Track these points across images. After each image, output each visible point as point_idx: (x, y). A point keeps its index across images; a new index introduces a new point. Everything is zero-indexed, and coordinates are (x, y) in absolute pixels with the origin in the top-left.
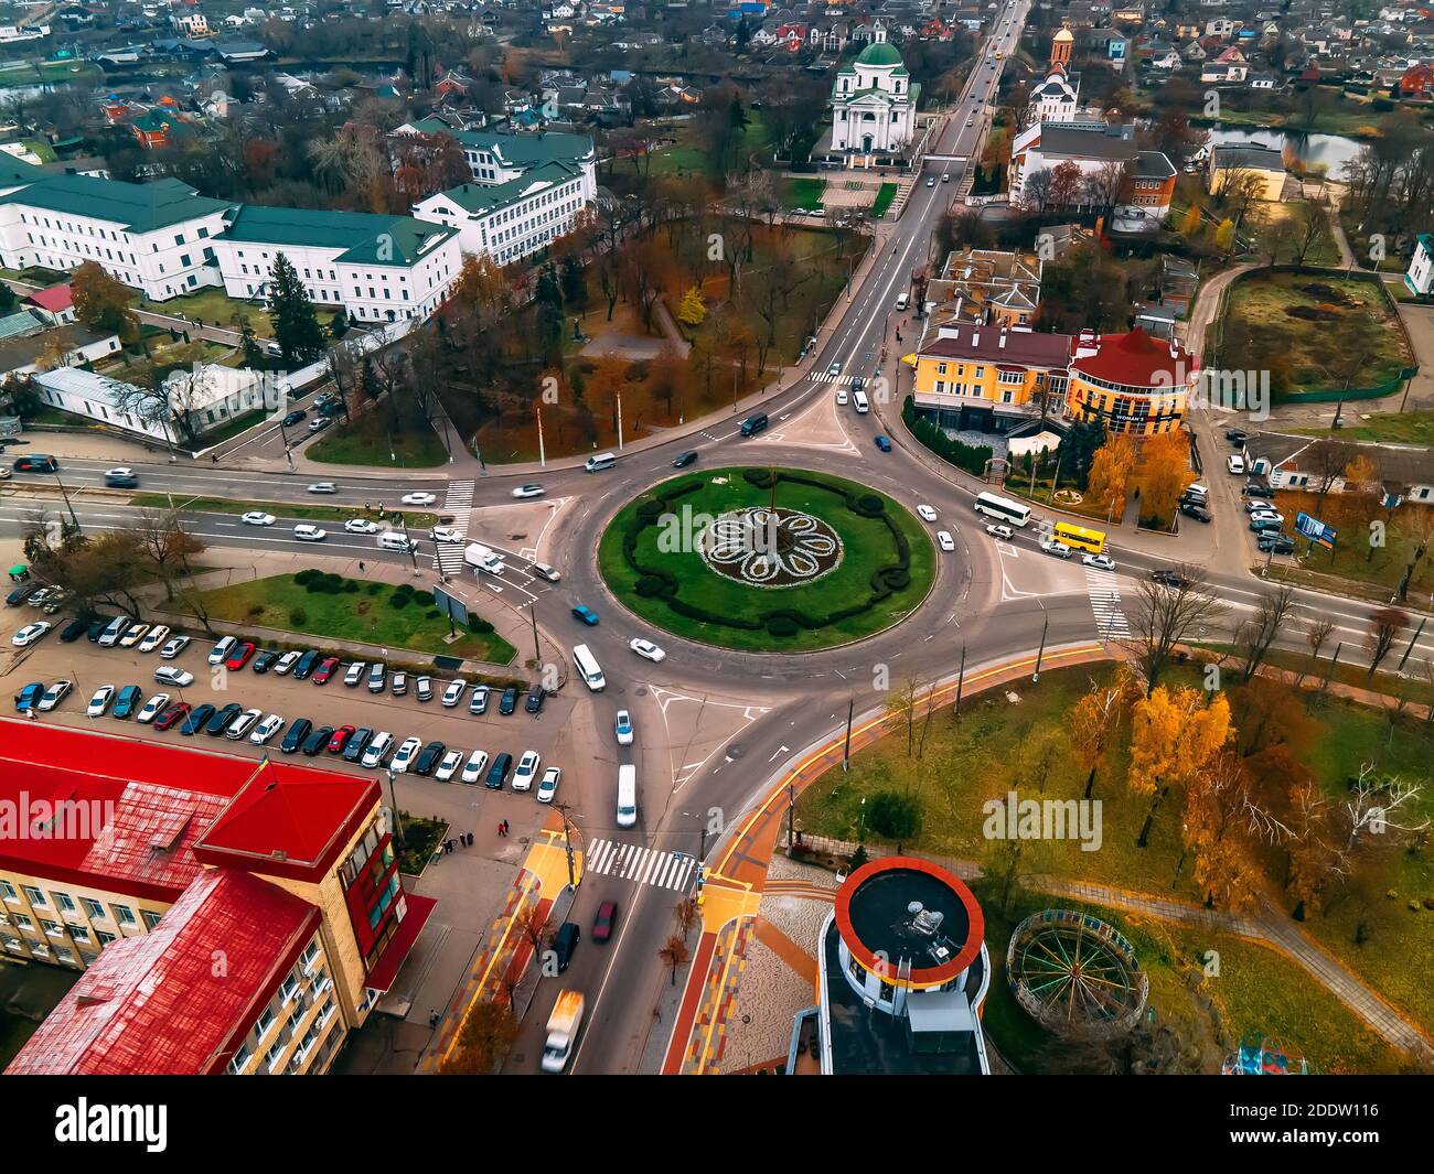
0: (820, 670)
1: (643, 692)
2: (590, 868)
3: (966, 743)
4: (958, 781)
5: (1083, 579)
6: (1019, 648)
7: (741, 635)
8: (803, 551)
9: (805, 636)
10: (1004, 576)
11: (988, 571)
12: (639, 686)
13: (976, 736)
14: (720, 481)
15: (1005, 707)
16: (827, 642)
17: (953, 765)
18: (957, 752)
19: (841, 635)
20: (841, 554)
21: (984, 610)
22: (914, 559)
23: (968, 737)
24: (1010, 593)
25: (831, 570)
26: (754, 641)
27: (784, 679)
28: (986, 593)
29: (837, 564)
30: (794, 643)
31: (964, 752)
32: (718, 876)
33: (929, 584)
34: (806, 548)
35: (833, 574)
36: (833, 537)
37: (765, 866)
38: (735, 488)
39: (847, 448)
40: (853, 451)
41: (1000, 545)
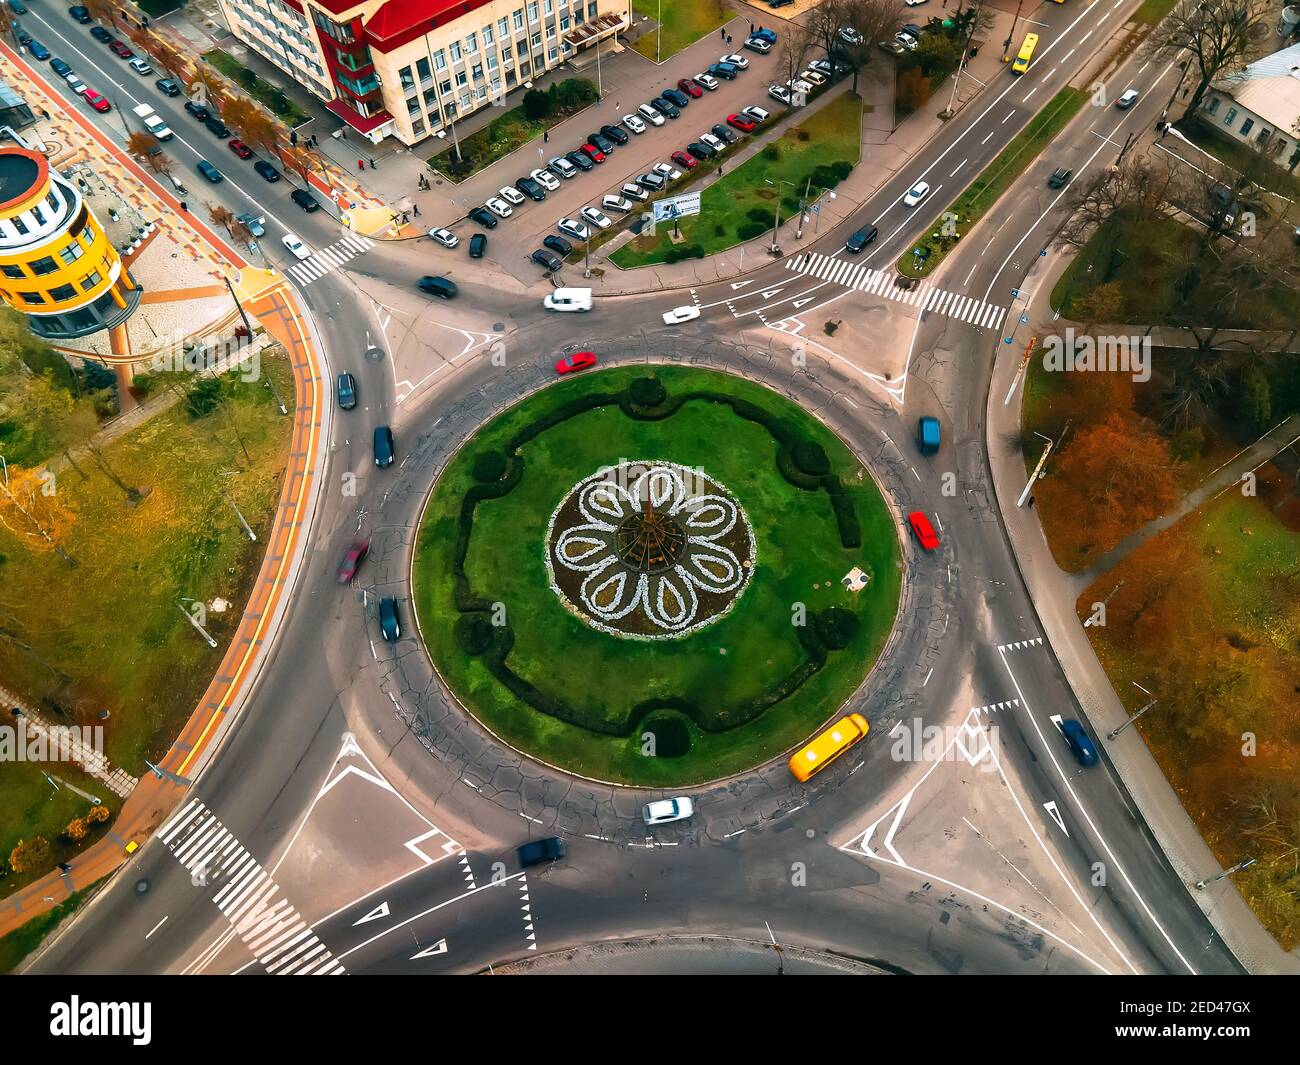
0: (410, 469)
1: (498, 328)
2: (353, 234)
3: (218, 518)
4: (192, 481)
5: (293, 891)
6: (271, 679)
7: (510, 431)
8: (604, 564)
9: (465, 483)
10: (385, 784)
11: (412, 772)
12: (509, 328)
13: (216, 533)
14: (856, 580)
15: (218, 586)
16: (440, 495)
17: (209, 488)
18: (218, 502)
20: (574, 610)
21: (354, 701)
22: (504, 696)
23: (223, 525)
24: (352, 758)
25: (552, 577)
26: (494, 437)
27: (424, 433)
28: (376, 728)
29: (557, 590)
30: (464, 467)
31: (213, 507)
32: (279, 290)
33: (445, 672)
34: (609, 571)
35: (545, 577)
36: (611, 623)
37: (258, 316)
38: (823, 587)
39: (876, 843)
40: (857, 845)
41: (450, 848)
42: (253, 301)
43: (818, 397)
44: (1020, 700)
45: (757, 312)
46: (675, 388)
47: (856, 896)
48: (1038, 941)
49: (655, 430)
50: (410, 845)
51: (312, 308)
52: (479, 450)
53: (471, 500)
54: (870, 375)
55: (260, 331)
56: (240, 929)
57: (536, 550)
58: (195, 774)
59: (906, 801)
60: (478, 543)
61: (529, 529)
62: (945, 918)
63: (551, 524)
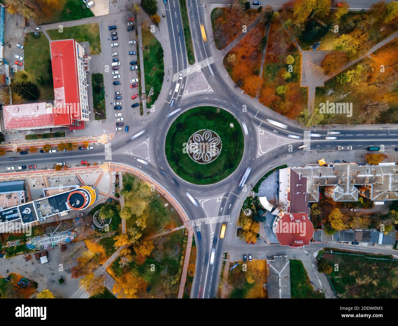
0: (164, 168)
1: (147, 138)
2: (105, 145)
3: (151, 198)
5: (211, 216)
7: (170, 150)
9: (173, 162)
10: (208, 200)
12: (149, 135)
13: (153, 199)
15: (163, 203)
16: (172, 167)
19: (176, 169)
22: (209, 180)
24: (201, 202)
25: (198, 163)
26: (168, 153)
27: (159, 162)
28: (200, 197)
30: (170, 161)
32: (110, 165)
33: (199, 184)
37: (114, 171)
38: (229, 130)
39: (261, 153)
40: (259, 155)
41: (221, 198)
42: (109, 170)
43: (201, 102)
44: (262, 121)
45: (178, 95)
46: (182, 121)
47: (263, 160)
48: (283, 146)
49: (187, 131)
50: (217, 201)
51: (118, 162)
52: (169, 157)
53: (177, 164)
54: (205, 91)
55: (117, 172)
56: (211, 223)
57: (192, 162)
58: (188, 219)
59: (260, 146)
60: (185, 168)
61: (188, 160)
62: (273, 153)
63: (190, 157)
